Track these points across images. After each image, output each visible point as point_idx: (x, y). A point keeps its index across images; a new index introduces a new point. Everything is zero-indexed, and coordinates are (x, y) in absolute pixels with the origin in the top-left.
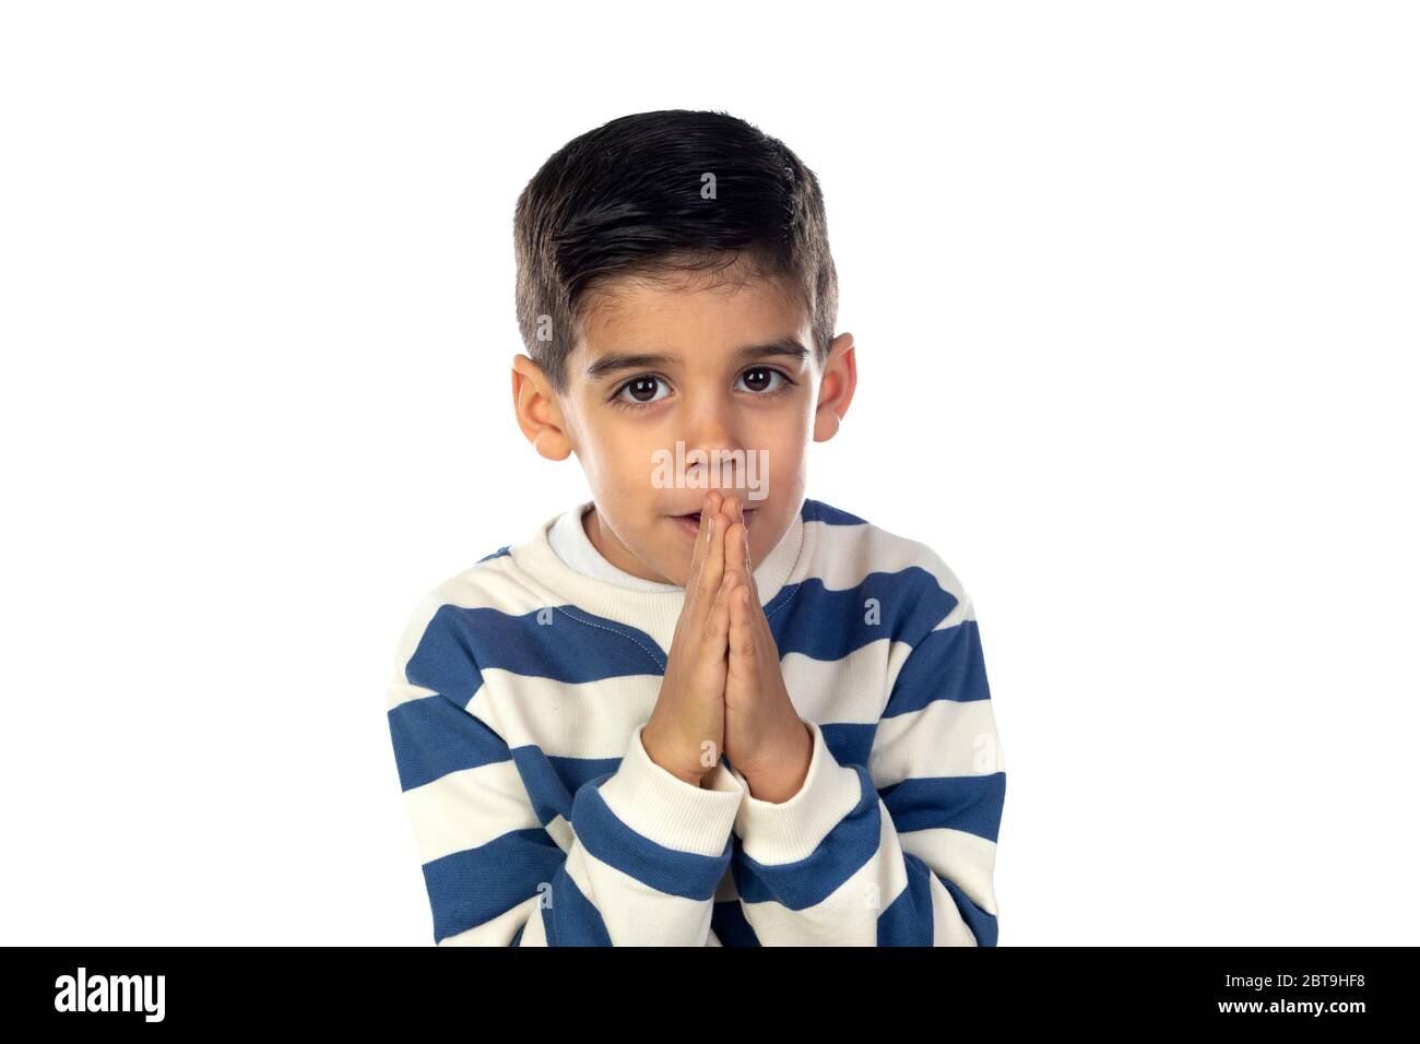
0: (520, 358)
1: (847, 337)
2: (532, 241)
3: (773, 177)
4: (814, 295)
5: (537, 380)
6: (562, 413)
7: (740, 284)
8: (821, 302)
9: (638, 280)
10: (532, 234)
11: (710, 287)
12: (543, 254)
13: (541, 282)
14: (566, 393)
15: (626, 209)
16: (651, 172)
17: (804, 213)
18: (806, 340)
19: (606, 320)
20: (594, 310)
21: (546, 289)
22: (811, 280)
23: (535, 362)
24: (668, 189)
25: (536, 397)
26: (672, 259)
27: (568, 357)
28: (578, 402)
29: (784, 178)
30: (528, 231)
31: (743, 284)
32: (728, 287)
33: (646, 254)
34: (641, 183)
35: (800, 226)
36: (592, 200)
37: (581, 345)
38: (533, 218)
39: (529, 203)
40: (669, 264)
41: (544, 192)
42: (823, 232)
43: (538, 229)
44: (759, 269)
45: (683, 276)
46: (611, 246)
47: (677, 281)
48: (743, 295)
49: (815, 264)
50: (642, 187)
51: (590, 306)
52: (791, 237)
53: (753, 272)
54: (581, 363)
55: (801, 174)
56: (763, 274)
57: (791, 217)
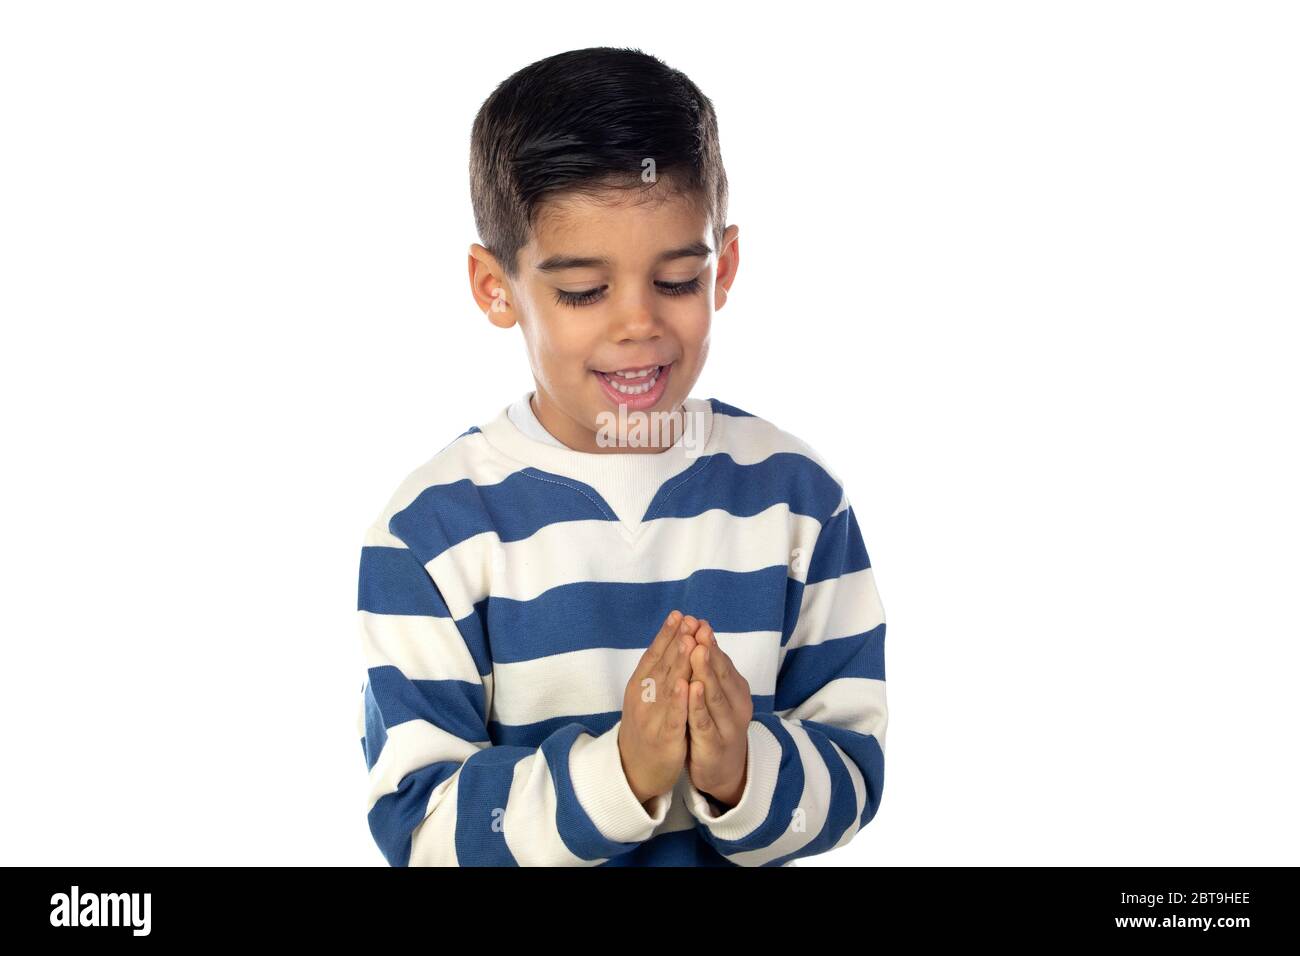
0: (475, 247)
1: (734, 229)
2: (488, 155)
3: (684, 110)
4: (715, 202)
5: (489, 264)
6: (511, 293)
7: (662, 200)
8: (720, 206)
9: (581, 196)
10: (488, 151)
11: (639, 203)
12: (500, 168)
13: (496, 189)
14: (517, 278)
15: (570, 140)
16: (588, 108)
17: (707, 136)
18: (709, 240)
19: (555, 227)
20: (544, 218)
21: (502, 196)
22: (713, 189)
23: (490, 250)
24: (604, 123)
25: (489, 277)
26: (608, 180)
27: (520, 251)
28: (527, 286)
29: (692, 110)
30: (485, 148)
31: (665, 199)
32: (654, 202)
33: (585, 177)
34: (581, 117)
35: (706, 149)
36: (542, 128)
37: (532, 245)
38: (491, 136)
39: (486, 123)
40: (603, 184)
41: (498, 117)
42: (718, 148)
43: (494, 146)
44: (676, 188)
45: (617, 194)
46: (559, 169)
47: (612, 198)
48: (664, 209)
49: (715, 177)
50: (582, 120)
51: (541, 215)
52: (700, 160)
53: (671, 190)
54: (531, 257)
55: (703, 103)
56: (679, 191)
57: (699, 142)
